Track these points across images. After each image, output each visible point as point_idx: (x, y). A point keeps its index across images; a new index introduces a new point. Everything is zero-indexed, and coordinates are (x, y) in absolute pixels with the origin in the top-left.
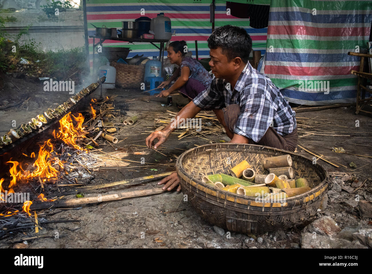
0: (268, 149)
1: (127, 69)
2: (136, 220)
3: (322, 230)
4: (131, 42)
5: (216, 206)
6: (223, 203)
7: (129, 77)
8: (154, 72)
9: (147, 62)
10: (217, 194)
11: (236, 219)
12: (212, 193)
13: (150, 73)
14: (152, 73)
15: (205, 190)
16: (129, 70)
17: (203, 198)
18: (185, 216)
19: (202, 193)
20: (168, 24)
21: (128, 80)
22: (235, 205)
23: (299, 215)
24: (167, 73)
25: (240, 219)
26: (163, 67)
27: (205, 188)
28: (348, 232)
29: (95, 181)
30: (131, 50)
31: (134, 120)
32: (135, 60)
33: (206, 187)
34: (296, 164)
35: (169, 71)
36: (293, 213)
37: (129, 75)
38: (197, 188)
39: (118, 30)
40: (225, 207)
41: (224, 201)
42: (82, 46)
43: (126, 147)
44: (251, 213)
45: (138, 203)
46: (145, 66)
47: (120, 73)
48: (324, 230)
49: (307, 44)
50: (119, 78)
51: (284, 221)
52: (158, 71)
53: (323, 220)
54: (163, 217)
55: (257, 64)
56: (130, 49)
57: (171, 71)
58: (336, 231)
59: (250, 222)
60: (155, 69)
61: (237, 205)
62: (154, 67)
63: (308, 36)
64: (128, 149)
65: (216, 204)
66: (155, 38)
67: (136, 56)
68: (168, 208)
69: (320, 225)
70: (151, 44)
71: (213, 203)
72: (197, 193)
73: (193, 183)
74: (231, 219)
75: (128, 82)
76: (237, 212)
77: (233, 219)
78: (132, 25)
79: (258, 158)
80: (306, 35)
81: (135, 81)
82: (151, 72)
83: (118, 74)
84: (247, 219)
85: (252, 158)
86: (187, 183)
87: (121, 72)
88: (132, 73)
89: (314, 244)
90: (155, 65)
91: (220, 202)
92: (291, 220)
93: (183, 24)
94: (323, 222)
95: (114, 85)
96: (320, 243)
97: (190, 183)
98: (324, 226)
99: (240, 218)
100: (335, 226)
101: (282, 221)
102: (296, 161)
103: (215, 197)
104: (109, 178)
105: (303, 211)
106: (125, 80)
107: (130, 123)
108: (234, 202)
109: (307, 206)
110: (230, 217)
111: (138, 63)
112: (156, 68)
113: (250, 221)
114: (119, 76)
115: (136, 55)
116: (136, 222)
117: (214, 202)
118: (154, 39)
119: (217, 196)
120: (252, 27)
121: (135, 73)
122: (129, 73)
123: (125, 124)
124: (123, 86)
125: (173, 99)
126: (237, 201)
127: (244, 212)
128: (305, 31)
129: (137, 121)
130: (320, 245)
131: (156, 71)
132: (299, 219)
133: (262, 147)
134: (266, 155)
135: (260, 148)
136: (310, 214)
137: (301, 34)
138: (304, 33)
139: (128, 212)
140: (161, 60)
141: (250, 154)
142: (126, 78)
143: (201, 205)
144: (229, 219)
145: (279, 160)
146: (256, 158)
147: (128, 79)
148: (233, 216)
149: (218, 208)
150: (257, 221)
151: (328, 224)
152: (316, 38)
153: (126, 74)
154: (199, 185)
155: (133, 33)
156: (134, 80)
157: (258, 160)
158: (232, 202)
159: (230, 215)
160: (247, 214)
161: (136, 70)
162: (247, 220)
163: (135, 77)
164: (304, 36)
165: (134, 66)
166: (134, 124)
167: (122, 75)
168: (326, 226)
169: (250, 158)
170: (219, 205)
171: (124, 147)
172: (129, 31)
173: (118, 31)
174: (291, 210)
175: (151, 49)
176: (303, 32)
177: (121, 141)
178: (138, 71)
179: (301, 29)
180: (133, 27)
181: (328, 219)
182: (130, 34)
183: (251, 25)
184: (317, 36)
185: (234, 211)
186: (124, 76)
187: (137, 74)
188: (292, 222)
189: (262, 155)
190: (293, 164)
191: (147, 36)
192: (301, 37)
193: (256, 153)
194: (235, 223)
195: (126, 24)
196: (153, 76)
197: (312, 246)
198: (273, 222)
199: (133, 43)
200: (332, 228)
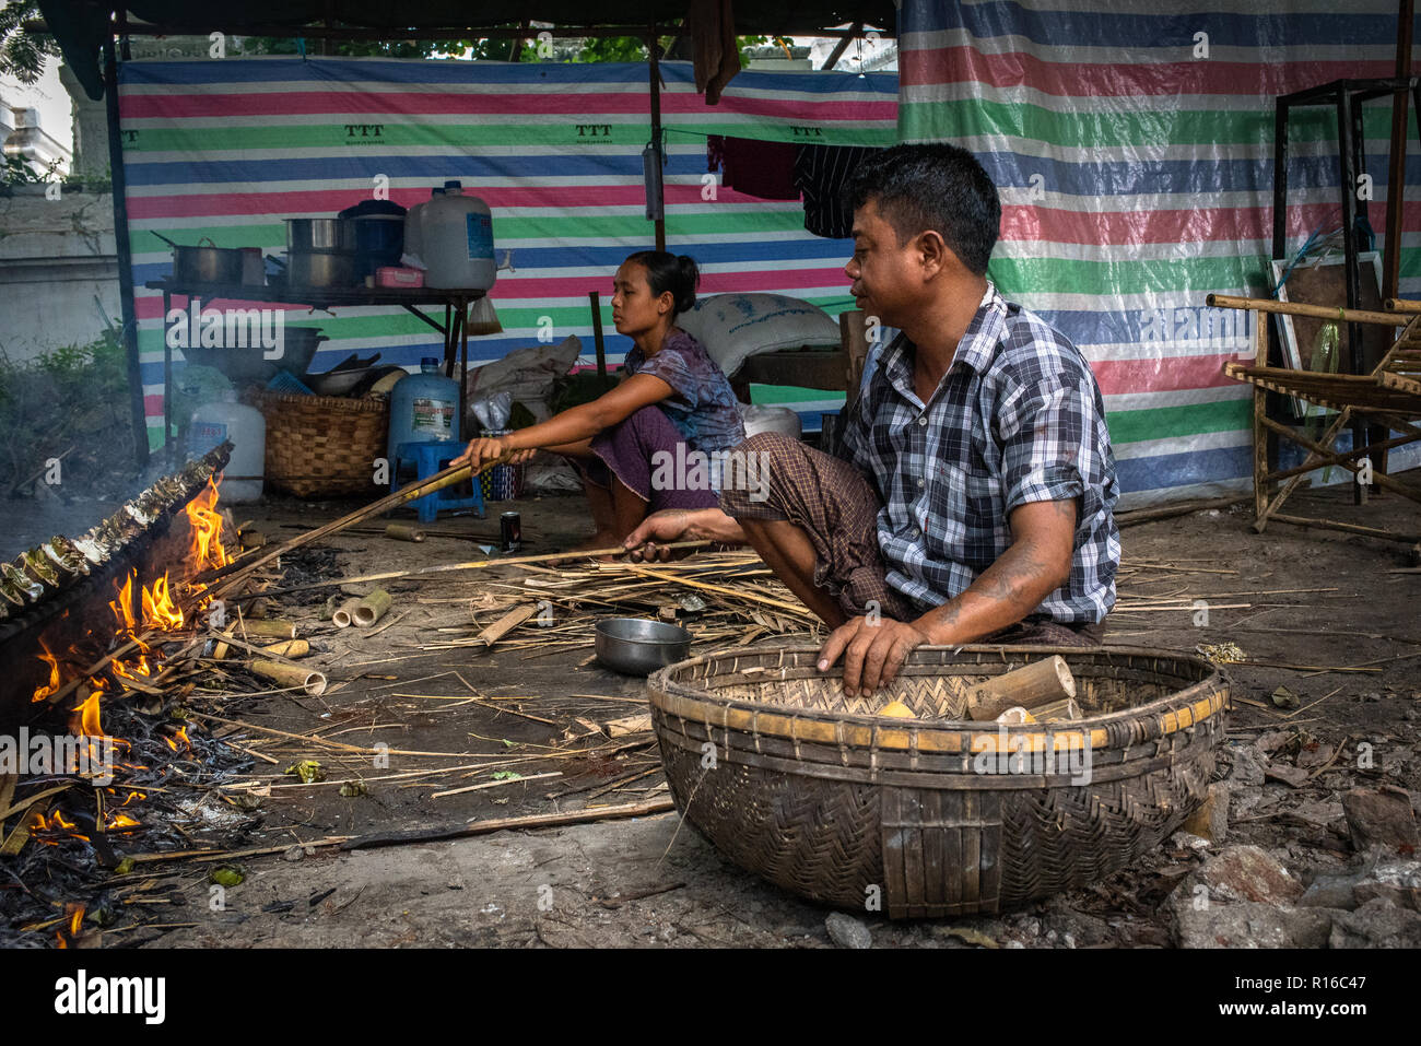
0: (976, 653)
1: (313, 414)
2: (501, 932)
3: (1238, 890)
4: (324, 307)
5: (838, 782)
6: (865, 762)
7: (320, 451)
8: (431, 423)
9: (397, 384)
10: (840, 730)
11: (921, 823)
12: (818, 731)
13: (414, 428)
14: (422, 429)
15: (788, 726)
16: (320, 420)
17: (783, 765)
18: (696, 903)
19: (775, 747)
20: (481, 228)
21: (318, 464)
22: (914, 763)
23: (1150, 789)
24: (484, 428)
25: (935, 824)
26: (464, 399)
27: (789, 720)
28: (1331, 892)
29: (263, 832)
30: (326, 338)
31: (378, 606)
32: (344, 380)
33: (791, 715)
34: (1090, 688)
35: (491, 418)
36: (1126, 779)
37: (323, 440)
38: (755, 729)
39: (269, 257)
40: (873, 777)
41: (867, 753)
42: (93, 339)
43: (366, 705)
44: (978, 787)
45: (488, 880)
46: (388, 400)
47: (285, 435)
48: (1245, 890)
49: (1049, 276)
50: (277, 454)
51: (1102, 814)
52: (447, 417)
53: (1237, 859)
54: (607, 915)
55: (858, 362)
56: (319, 334)
57: (498, 415)
58: (1287, 895)
59: (977, 828)
60: (433, 411)
61: (920, 760)
62: (428, 404)
63: (1052, 243)
64: (378, 713)
65: (838, 776)
66: (429, 285)
67: (351, 362)
68: (617, 884)
69: (1229, 876)
70: (407, 312)
71: (826, 775)
72: (756, 753)
73: (735, 717)
74: (902, 829)
75: (318, 470)
76: (924, 792)
77: (911, 828)
78: (329, 232)
79: (944, 693)
80: (1044, 242)
81: (347, 467)
82: (417, 423)
83: (276, 440)
84: (964, 817)
85: (921, 699)
86: (709, 728)
87: (287, 429)
88: (334, 433)
89: (1225, 931)
90: (433, 392)
91: (856, 760)
92: (1124, 808)
93: (537, 228)
94: (1239, 865)
95: (260, 483)
96: (1248, 925)
97: (725, 721)
98: (1244, 877)
99: (936, 818)
100: (1281, 877)
101: (1094, 813)
102: (1090, 677)
103: (833, 745)
104: (321, 818)
105: (1160, 772)
106: (307, 462)
107: (359, 621)
108: (906, 751)
109: (1172, 752)
110: (896, 821)
111: (360, 389)
112: (437, 404)
113: (976, 824)
114: (279, 446)
115: (348, 356)
116: (504, 939)
117: (830, 771)
118: (424, 288)
119: (841, 739)
120: (815, 232)
121: (348, 431)
122: (322, 433)
123: (341, 624)
124: (297, 487)
125: (523, 523)
126: (920, 741)
127: (949, 787)
128: (1036, 224)
129: (387, 613)
130: (1249, 931)
131: (439, 418)
132: (1154, 807)
133: (953, 651)
134: (971, 680)
135: (944, 654)
136: (1187, 790)
137: (1024, 238)
138: (1033, 234)
139: (460, 908)
140: (457, 377)
141: (911, 684)
142: (310, 455)
143: (777, 801)
144: (894, 830)
145: (1026, 681)
146: (935, 694)
147: (320, 457)
148: (905, 816)
149: (848, 789)
150: (1001, 823)
151: (1256, 872)
152: (1081, 250)
153: (308, 437)
154: (762, 716)
155: (335, 268)
156: (344, 459)
157: (945, 703)
158: (898, 751)
159: (895, 810)
160: (963, 792)
161: (352, 419)
162: (962, 823)
163: (348, 447)
164: (1034, 244)
165: (344, 403)
166: (377, 621)
167: (294, 442)
168: (1250, 878)
169: (913, 699)
170: (850, 778)
171: (359, 706)
172: (315, 259)
173: (269, 264)
174: (1118, 764)
175: (407, 333)
176: (1032, 229)
177: (336, 687)
178: (361, 422)
179: (1021, 220)
180: (334, 241)
181: (1252, 855)
182: (322, 268)
183: (811, 225)
184: (1082, 243)
185: (911, 788)
186: (301, 443)
187: (358, 434)
188: (1129, 815)
189: (956, 682)
190: (1077, 689)
191: (393, 278)
192: (1026, 249)
193: (933, 676)
194: (917, 847)
195: (301, 229)
196: (426, 439)
197: (1220, 939)
198: (1059, 820)
199: (330, 309)
200: (1271, 884)
